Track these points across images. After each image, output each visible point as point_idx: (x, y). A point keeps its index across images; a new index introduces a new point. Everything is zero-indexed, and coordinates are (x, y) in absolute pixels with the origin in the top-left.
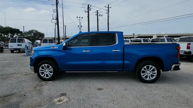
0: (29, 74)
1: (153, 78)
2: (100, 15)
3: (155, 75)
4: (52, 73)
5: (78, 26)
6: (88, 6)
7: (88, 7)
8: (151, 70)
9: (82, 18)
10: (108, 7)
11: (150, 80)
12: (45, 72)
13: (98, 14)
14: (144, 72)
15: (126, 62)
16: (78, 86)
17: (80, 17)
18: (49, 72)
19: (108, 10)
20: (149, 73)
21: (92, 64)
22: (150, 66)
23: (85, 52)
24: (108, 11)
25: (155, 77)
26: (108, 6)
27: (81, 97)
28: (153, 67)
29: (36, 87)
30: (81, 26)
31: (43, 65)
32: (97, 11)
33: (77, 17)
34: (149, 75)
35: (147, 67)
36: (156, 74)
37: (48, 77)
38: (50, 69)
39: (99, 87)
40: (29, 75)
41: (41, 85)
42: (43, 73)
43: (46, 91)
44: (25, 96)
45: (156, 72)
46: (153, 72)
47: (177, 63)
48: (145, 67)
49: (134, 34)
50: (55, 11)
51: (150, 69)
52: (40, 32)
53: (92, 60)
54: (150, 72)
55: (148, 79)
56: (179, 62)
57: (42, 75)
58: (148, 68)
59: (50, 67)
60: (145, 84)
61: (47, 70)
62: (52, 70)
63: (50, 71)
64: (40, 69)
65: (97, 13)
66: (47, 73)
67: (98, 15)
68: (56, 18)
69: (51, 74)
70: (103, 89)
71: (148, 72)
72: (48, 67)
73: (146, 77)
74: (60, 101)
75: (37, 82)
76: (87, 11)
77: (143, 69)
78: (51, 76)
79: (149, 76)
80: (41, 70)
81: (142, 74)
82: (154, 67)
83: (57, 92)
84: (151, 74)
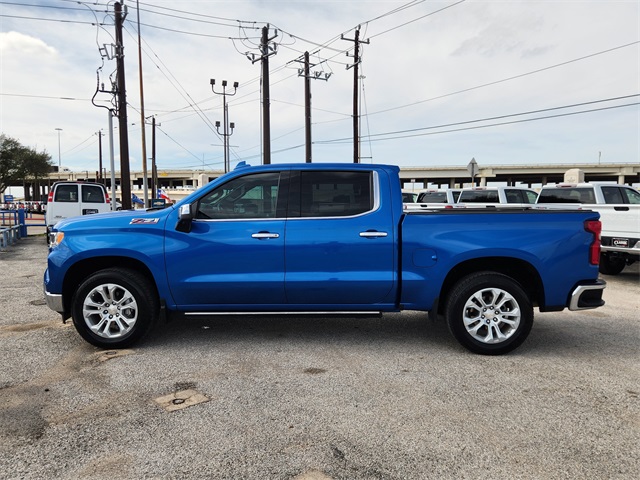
0: (32, 328)
1: (508, 336)
2: (317, 76)
3: (515, 324)
4: (132, 316)
5: (218, 124)
6: (265, 31)
7: (265, 40)
8: (499, 306)
9: (236, 85)
10: (357, 41)
11: (497, 341)
12: (104, 313)
13: (307, 72)
14: (473, 313)
15: (408, 276)
16: (233, 363)
17: (225, 84)
18: (121, 316)
19: (357, 51)
20: (491, 316)
21: (284, 282)
22: (496, 292)
23: (259, 238)
24: (357, 58)
25: (513, 331)
26: (357, 33)
27: (249, 392)
28: (506, 293)
29: (77, 369)
30: (232, 125)
31: (100, 288)
32: (307, 55)
33: (213, 82)
34: (493, 323)
35: (483, 294)
36: (518, 320)
37: (118, 335)
38: (124, 304)
39: (309, 365)
40: (31, 331)
41: (91, 362)
42: (96, 319)
43: (122, 378)
44: (47, 390)
45: (516, 312)
46: (508, 314)
47: (593, 282)
48: (478, 295)
49: (473, 164)
50: (111, 51)
51: (497, 303)
52: (26, 150)
53: (285, 269)
54: (497, 312)
55: (488, 339)
56: (601, 277)
57: (95, 328)
58: (488, 297)
59: (128, 295)
60: (479, 357)
61: (112, 307)
62: (134, 305)
63: (124, 311)
64: (88, 301)
65: (307, 63)
66: (115, 318)
67: (311, 74)
68: (113, 84)
69: (131, 322)
70: (323, 371)
71: (489, 313)
72: (119, 294)
73: (483, 331)
74: (177, 402)
75: (74, 354)
76: (259, 54)
77: (469, 303)
78: (129, 329)
79: (493, 328)
80: (91, 308)
81: (467, 321)
82: (508, 296)
83: (161, 379)
84: (499, 321)
